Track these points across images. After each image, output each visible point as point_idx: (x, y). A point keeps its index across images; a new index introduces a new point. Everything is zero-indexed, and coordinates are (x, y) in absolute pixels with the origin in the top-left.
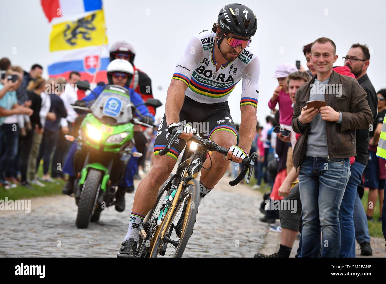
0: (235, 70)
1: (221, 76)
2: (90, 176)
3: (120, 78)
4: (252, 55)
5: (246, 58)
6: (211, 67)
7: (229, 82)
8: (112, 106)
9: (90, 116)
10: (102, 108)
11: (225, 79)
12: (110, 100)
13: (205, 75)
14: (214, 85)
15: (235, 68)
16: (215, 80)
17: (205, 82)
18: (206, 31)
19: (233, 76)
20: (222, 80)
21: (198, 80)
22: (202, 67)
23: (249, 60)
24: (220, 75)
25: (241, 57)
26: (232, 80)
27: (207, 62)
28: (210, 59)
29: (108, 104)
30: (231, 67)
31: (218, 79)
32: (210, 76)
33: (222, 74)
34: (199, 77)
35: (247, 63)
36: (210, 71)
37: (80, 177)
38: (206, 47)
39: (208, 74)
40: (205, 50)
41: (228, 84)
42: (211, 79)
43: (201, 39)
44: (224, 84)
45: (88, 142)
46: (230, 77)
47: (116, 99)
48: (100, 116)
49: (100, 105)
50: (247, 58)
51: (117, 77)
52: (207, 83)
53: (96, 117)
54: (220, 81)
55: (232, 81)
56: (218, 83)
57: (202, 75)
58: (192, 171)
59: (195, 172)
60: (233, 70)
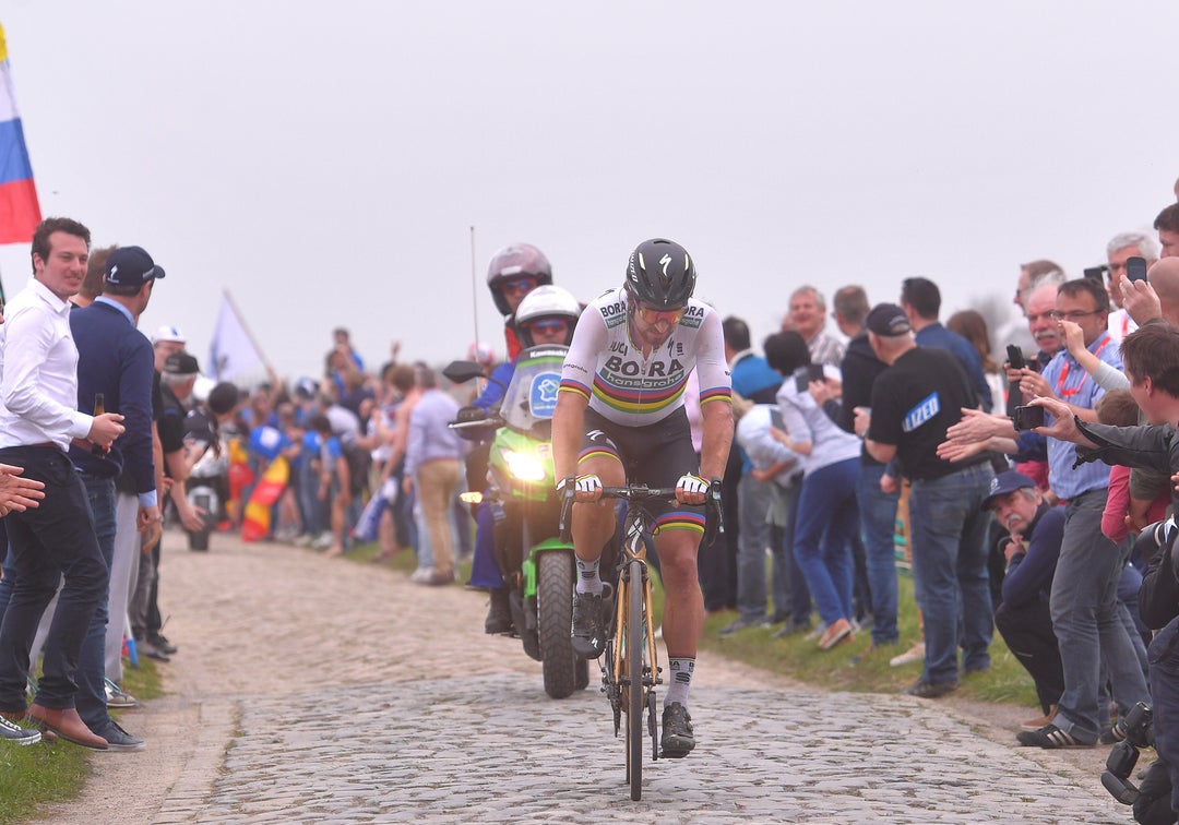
0: (680, 346)
1: (657, 367)
2: (544, 569)
3: (549, 332)
4: (702, 309)
5: (693, 319)
6: (634, 355)
7: (675, 373)
8: (547, 396)
9: (503, 433)
10: (525, 406)
11: (666, 370)
12: (538, 382)
13: (625, 372)
14: (648, 387)
15: (678, 344)
16: (646, 376)
17: (628, 385)
18: (611, 291)
19: (680, 359)
20: (661, 374)
21: (614, 383)
22: (613, 358)
23: (700, 321)
24: (653, 365)
26: (680, 367)
29: (537, 393)
30: (671, 345)
31: (651, 374)
32: (636, 372)
33: (656, 363)
34: (616, 377)
35: (697, 327)
36: (633, 363)
37: (524, 582)
38: (613, 322)
39: (631, 369)
40: (610, 327)
41: (674, 377)
42: (639, 376)
43: (602, 309)
44: (666, 380)
45: (516, 493)
46: (675, 362)
47: (551, 377)
48: (528, 426)
49: (519, 400)
50: (695, 317)
51: (542, 330)
52: (632, 386)
53: (518, 431)
54: (656, 376)
55: (678, 371)
56: (653, 381)
57: (620, 374)
58: (633, 548)
59: (638, 547)
60: (675, 348)
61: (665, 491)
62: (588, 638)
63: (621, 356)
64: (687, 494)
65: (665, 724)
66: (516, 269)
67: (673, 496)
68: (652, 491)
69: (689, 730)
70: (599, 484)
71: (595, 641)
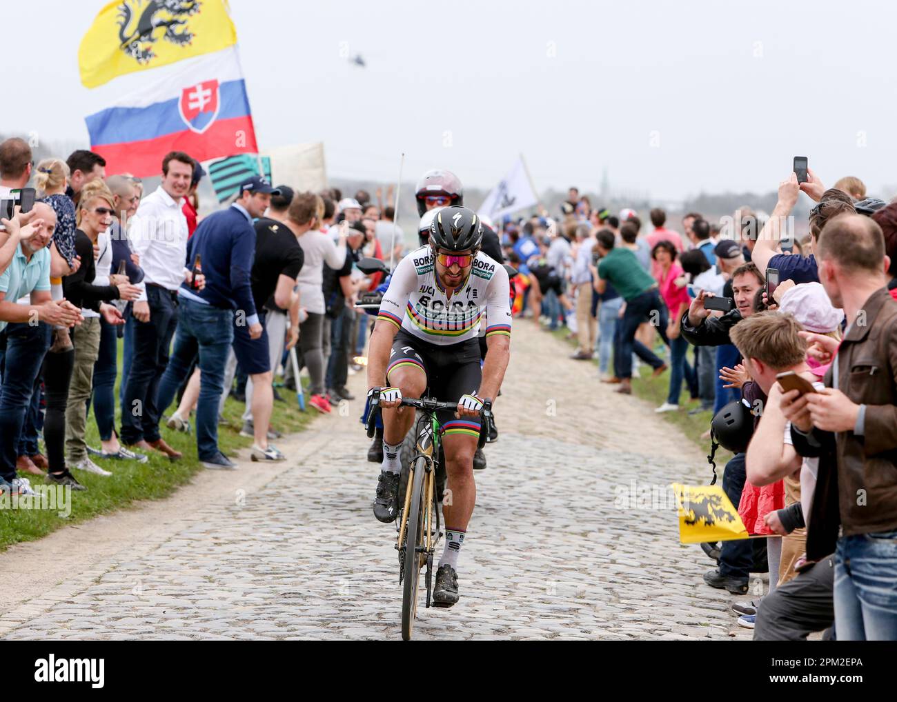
0: (475, 291)
1: (457, 305)
4: (493, 266)
5: (486, 272)
6: (440, 296)
13: (433, 307)
15: (474, 290)
17: (436, 318)
19: (475, 301)
21: (425, 314)
22: (424, 297)
23: (491, 274)
24: (454, 304)
25: (479, 273)
27: (431, 291)
28: (434, 286)
30: (468, 290)
33: (456, 302)
34: (426, 311)
35: (489, 279)
36: (439, 302)
38: (421, 271)
39: (437, 305)
40: (420, 274)
43: (414, 260)
46: (470, 302)
50: (488, 271)
57: (430, 308)
58: (423, 446)
59: (427, 446)
60: (471, 293)
61: (450, 405)
62: (386, 506)
63: (430, 296)
64: (466, 411)
65: (438, 581)
66: (438, 188)
67: (455, 409)
68: (439, 404)
69: (455, 587)
70: (400, 396)
71: (391, 509)
